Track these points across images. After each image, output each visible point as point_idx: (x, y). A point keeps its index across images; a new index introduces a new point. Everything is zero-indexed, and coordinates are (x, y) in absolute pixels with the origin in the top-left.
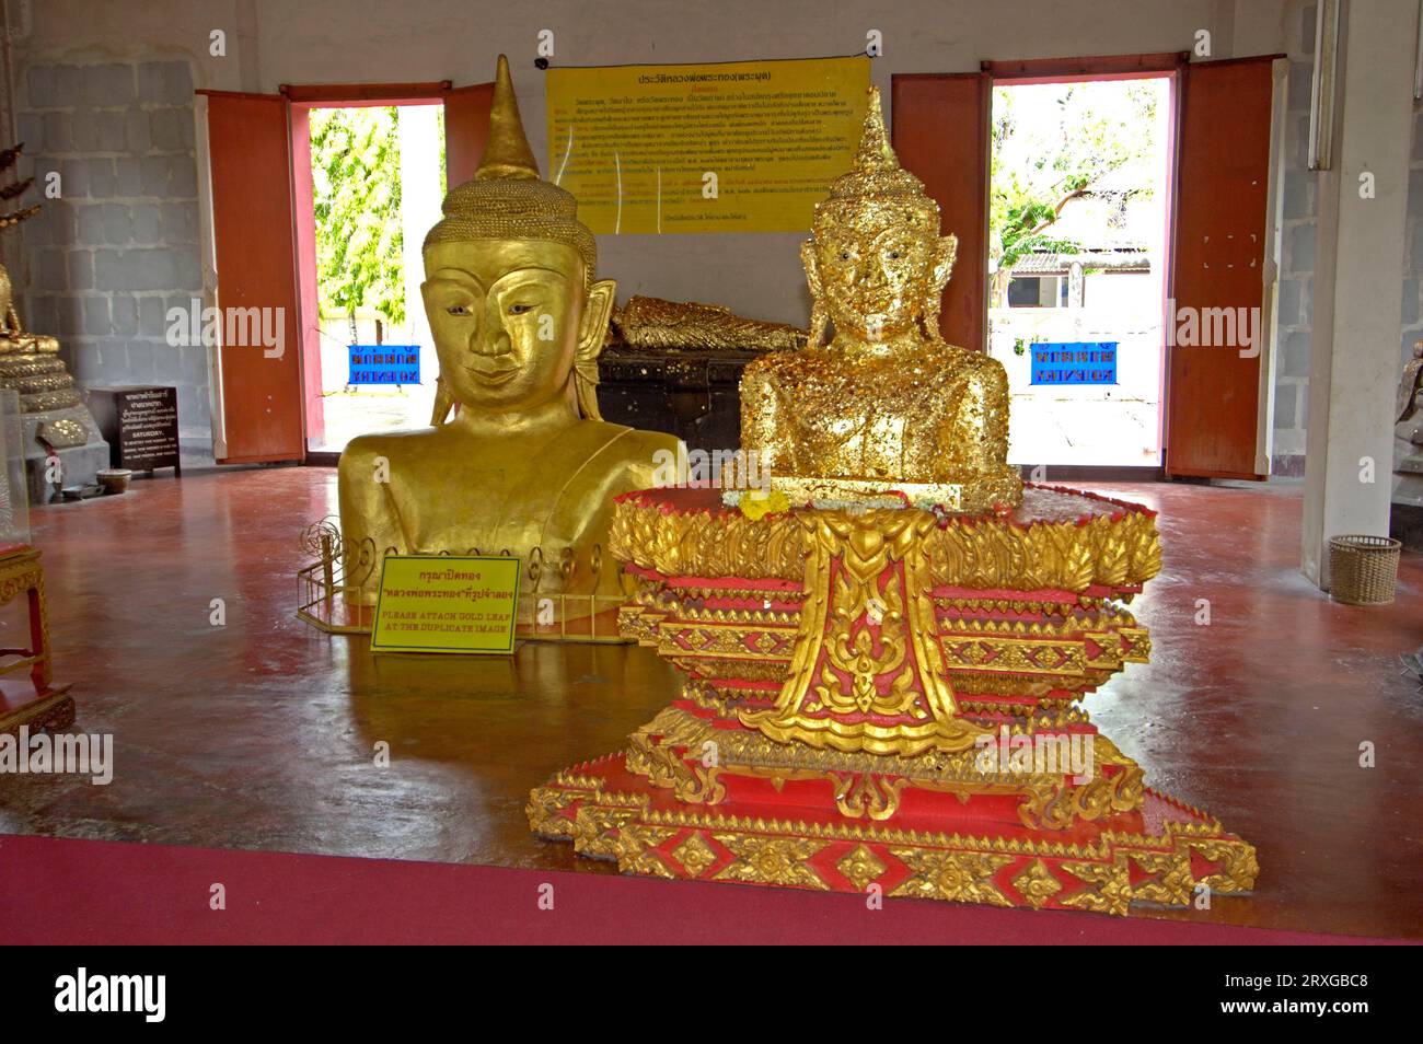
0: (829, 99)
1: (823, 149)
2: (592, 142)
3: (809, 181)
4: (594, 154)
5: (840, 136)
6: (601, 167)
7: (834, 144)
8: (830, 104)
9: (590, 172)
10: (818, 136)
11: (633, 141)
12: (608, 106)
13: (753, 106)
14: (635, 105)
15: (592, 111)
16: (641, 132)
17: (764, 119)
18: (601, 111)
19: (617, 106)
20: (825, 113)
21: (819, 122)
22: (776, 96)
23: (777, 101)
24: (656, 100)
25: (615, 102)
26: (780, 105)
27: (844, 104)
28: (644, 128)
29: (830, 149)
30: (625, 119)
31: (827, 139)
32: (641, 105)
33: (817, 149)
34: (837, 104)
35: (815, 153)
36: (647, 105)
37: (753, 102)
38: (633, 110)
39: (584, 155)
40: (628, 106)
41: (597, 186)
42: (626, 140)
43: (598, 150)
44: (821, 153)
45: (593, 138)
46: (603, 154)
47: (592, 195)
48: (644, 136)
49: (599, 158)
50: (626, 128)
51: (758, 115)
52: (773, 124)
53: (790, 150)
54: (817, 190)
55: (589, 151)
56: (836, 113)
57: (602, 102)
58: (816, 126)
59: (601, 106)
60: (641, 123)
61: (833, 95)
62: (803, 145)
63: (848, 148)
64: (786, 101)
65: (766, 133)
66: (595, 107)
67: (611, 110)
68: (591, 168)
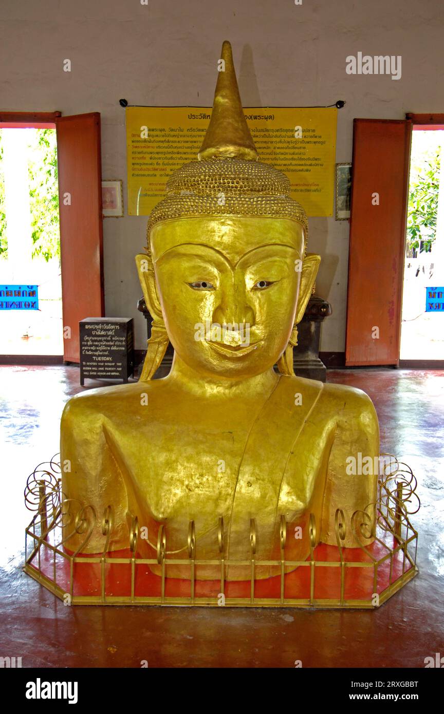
0: (311, 134)
1: (305, 165)
2: (156, 156)
3: (297, 185)
4: (158, 164)
5: (316, 157)
6: (163, 173)
7: (313, 162)
8: (311, 137)
9: (155, 175)
10: (303, 157)
11: (184, 156)
12: (167, 133)
13: (263, 137)
14: (185, 133)
15: (157, 136)
16: (189, 150)
17: (269, 145)
18: (163, 136)
19: (172, 133)
20: (308, 142)
21: (304, 148)
22: (277, 131)
23: (278, 134)
24: (199, 130)
25: (172, 130)
26: (280, 136)
27: (320, 137)
28: (191, 148)
29: (311, 165)
30: (179, 142)
31: (309, 159)
32: (189, 133)
33: (302, 165)
34: (316, 137)
35: (301, 168)
36: (194, 133)
37: (262, 134)
38: (184, 136)
39: (151, 164)
40: (181, 133)
41: (160, 184)
42: (179, 156)
43: (160, 161)
44: (305, 168)
45: (158, 153)
46: (163, 164)
47: (156, 190)
48: (191, 153)
49: (161, 167)
50: (180, 148)
51: (265, 142)
52: (275, 148)
53: (285, 165)
54: (302, 191)
55: (155, 162)
56: (315, 143)
57: (164, 130)
58: (302, 151)
59: (163, 133)
60: (189, 145)
61: (314, 131)
62: (294, 162)
63: (322, 165)
64: (283, 134)
65: (270, 154)
66: (158, 133)
67: (169, 136)
68: (155, 173)
